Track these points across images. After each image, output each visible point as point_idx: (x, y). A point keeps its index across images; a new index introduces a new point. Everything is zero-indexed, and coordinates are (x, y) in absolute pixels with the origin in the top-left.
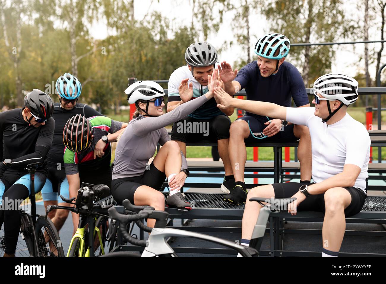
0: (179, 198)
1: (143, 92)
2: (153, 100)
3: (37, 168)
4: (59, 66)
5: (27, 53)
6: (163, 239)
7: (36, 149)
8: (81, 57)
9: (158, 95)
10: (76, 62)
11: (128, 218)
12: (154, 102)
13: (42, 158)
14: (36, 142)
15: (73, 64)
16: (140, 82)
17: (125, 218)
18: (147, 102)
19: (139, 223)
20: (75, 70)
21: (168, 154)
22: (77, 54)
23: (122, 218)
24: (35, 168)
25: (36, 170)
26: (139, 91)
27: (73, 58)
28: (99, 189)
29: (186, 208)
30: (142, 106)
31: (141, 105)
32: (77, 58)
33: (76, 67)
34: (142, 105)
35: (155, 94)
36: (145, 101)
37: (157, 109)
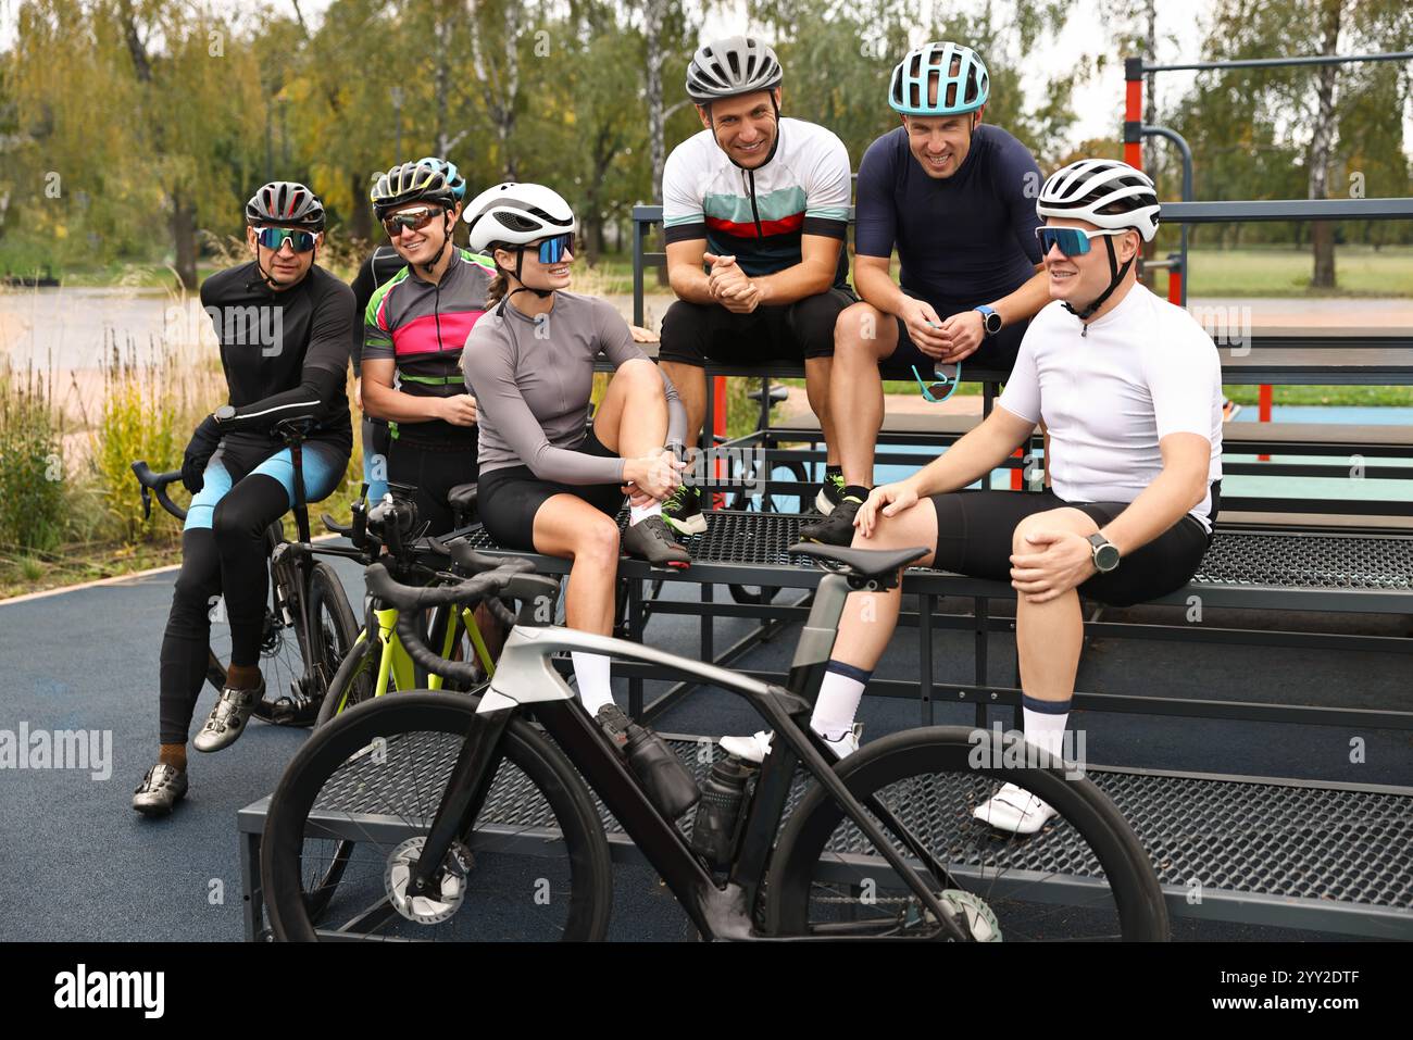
0: (652, 534)
1: (507, 220)
2: (536, 244)
3: (308, 429)
4: (625, 132)
5: (534, 100)
6: (541, 658)
7: (305, 377)
8: (675, 108)
9: (548, 229)
10: (661, 123)
11: (417, 597)
12: (537, 249)
13: (318, 402)
14: (303, 359)
15: (652, 127)
16: (504, 188)
17: (409, 597)
18: (518, 250)
19: (495, 605)
20: (658, 143)
21: (625, 401)
22: (663, 102)
23: (401, 596)
24: (301, 429)
25: (304, 437)
26: (494, 215)
27: (654, 109)
28: (462, 498)
29: (670, 563)
30: (505, 260)
31: (501, 256)
32: (664, 111)
33: (661, 136)
34: (506, 257)
35: (540, 227)
36: (510, 246)
37: (550, 272)
